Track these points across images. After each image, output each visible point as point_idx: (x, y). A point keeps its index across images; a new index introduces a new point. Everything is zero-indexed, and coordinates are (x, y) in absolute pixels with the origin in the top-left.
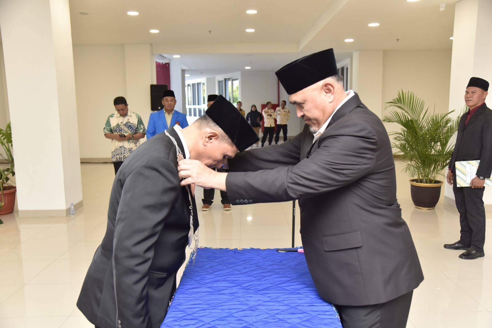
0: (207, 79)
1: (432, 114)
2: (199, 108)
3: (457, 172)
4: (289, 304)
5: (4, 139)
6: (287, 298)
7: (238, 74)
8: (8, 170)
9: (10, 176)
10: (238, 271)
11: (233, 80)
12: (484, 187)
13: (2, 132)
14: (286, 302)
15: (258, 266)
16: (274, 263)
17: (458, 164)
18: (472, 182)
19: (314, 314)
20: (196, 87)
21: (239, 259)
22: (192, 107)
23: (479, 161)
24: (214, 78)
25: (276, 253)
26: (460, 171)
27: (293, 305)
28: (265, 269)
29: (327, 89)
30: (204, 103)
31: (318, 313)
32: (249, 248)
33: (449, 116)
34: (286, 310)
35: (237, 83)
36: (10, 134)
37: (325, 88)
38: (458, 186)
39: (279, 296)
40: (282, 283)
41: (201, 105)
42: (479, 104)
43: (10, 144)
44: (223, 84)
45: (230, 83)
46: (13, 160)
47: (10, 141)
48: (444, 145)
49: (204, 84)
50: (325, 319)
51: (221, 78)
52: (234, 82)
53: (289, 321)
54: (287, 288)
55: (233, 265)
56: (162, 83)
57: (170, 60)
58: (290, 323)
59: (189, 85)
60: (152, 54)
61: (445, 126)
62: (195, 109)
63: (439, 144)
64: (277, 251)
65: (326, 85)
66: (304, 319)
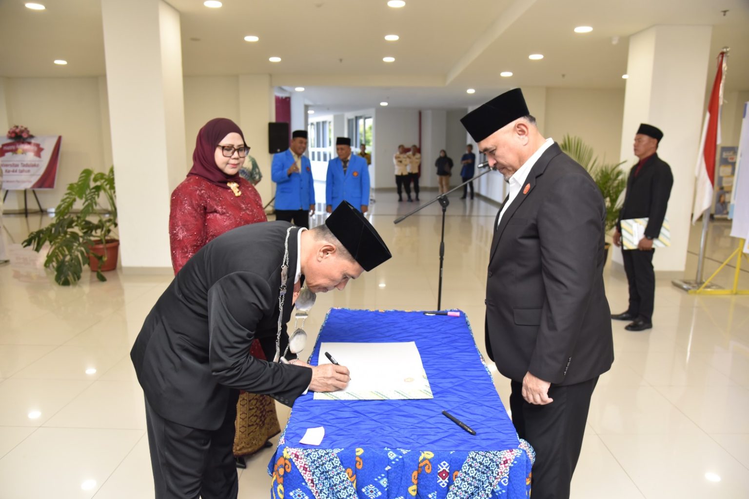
0: (336, 117)
1: (601, 164)
2: (324, 152)
3: (624, 232)
4: (440, 369)
5: (106, 185)
6: (437, 362)
7: (372, 111)
8: (109, 220)
9: (112, 227)
10: (381, 334)
11: (366, 118)
12: (653, 250)
13: (105, 177)
14: (436, 366)
15: (403, 329)
16: (421, 326)
17: (624, 223)
18: (641, 243)
19: (467, 379)
20: (320, 127)
21: (382, 321)
22: (316, 150)
23: (647, 219)
24: (342, 116)
25: (423, 316)
26: (626, 231)
27: (444, 370)
28: (411, 332)
29: (520, 131)
30: (330, 145)
31: (472, 378)
32: (391, 310)
33: (621, 167)
34: (436, 374)
35: (370, 122)
36: (113, 180)
37: (518, 129)
38: (625, 248)
39: (428, 361)
40: (431, 347)
41: (326, 147)
42: (649, 154)
43: (112, 191)
44: (353, 124)
45: (361, 122)
46: (116, 209)
47: (112, 187)
48: (613, 201)
49: (330, 122)
50: (479, 384)
51: (350, 115)
52: (367, 120)
53: (440, 385)
54: (437, 352)
55: (374, 328)
56: (281, 121)
57: (291, 93)
58: (441, 388)
59: (312, 124)
60: (271, 86)
61: (616, 179)
62: (319, 153)
63: (608, 199)
64: (424, 314)
65: (518, 126)
66: (456, 384)
